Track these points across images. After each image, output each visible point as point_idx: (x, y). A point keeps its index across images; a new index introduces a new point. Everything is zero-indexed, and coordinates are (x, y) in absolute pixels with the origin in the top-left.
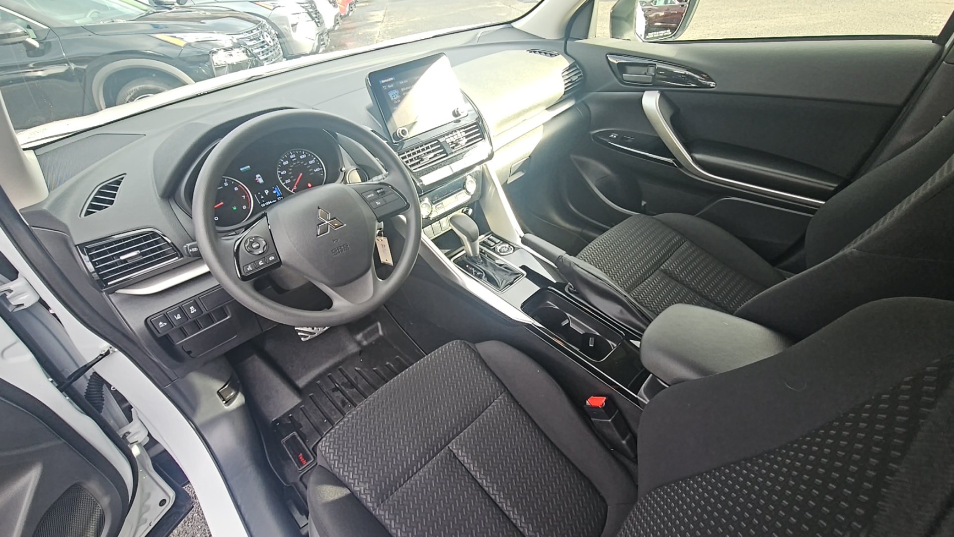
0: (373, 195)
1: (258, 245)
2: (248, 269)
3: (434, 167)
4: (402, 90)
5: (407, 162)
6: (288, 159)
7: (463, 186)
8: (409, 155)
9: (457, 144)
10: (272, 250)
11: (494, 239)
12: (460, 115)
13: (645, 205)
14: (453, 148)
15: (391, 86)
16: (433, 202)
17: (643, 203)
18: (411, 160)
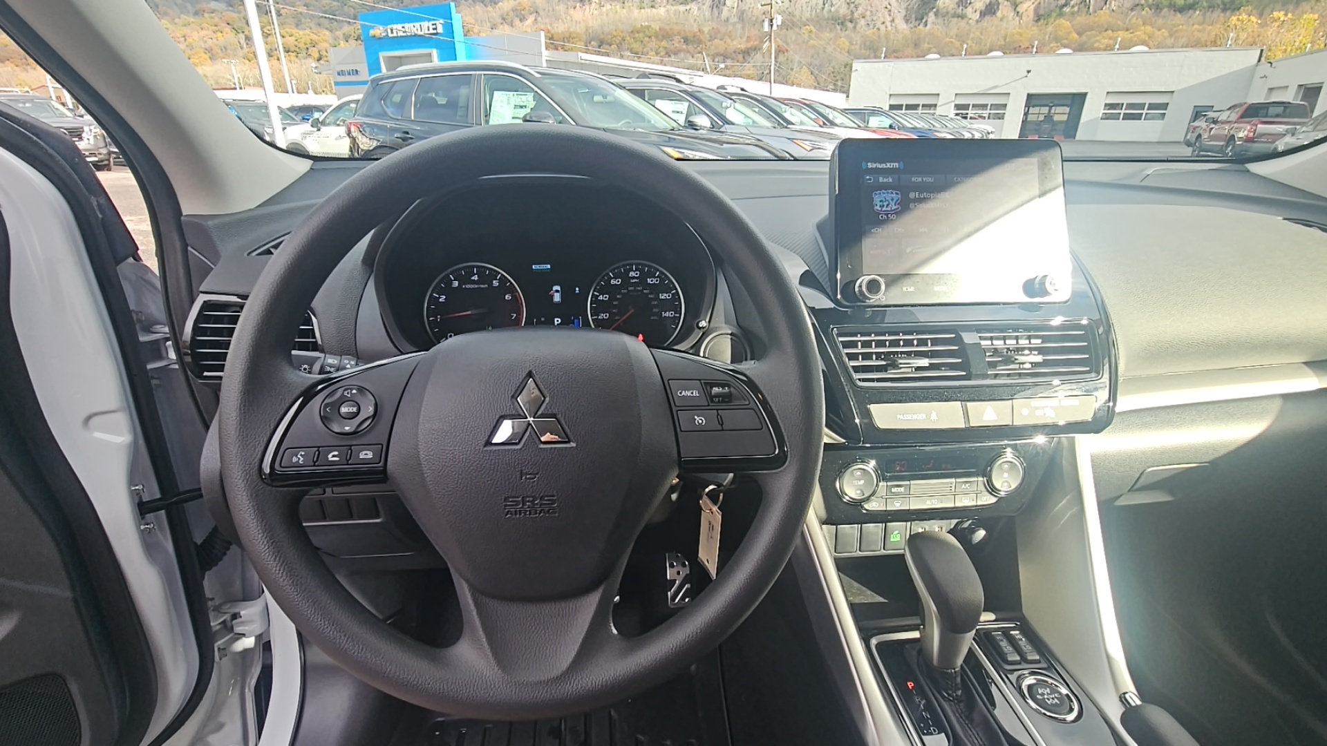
0: (696, 393)
1: (355, 410)
2: (295, 459)
3: (919, 392)
4: (912, 195)
5: (852, 357)
6: (625, 277)
7: (981, 466)
8: (866, 344)
9: (1008, 360)
10: (379, 434)
11: (1023, 642)
12: (1045, 293)
14: (993, 365)
15: (885, 180)
16: (887, 472)
18: (867, 356)
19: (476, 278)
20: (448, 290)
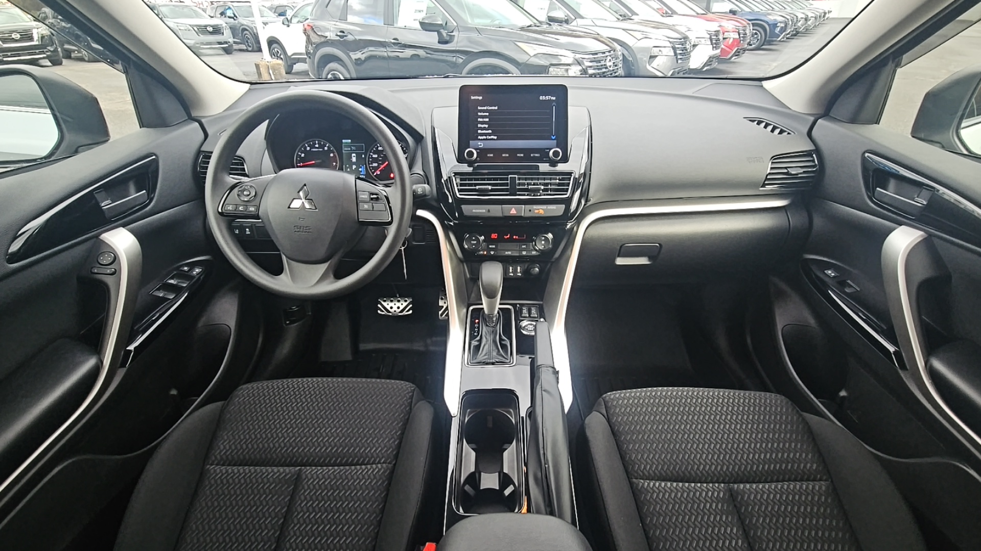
0: (366, 197)
1: (249, 193)
2: (229, 208)
10: (256, 202)
13: (843, 397)
17: (843, 393)
19: (317, 146)
20: (305, 152)
